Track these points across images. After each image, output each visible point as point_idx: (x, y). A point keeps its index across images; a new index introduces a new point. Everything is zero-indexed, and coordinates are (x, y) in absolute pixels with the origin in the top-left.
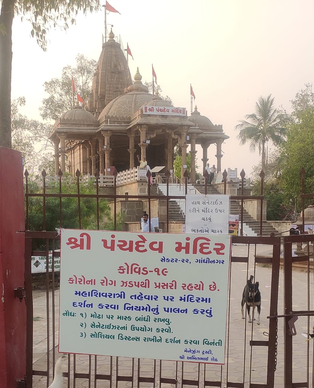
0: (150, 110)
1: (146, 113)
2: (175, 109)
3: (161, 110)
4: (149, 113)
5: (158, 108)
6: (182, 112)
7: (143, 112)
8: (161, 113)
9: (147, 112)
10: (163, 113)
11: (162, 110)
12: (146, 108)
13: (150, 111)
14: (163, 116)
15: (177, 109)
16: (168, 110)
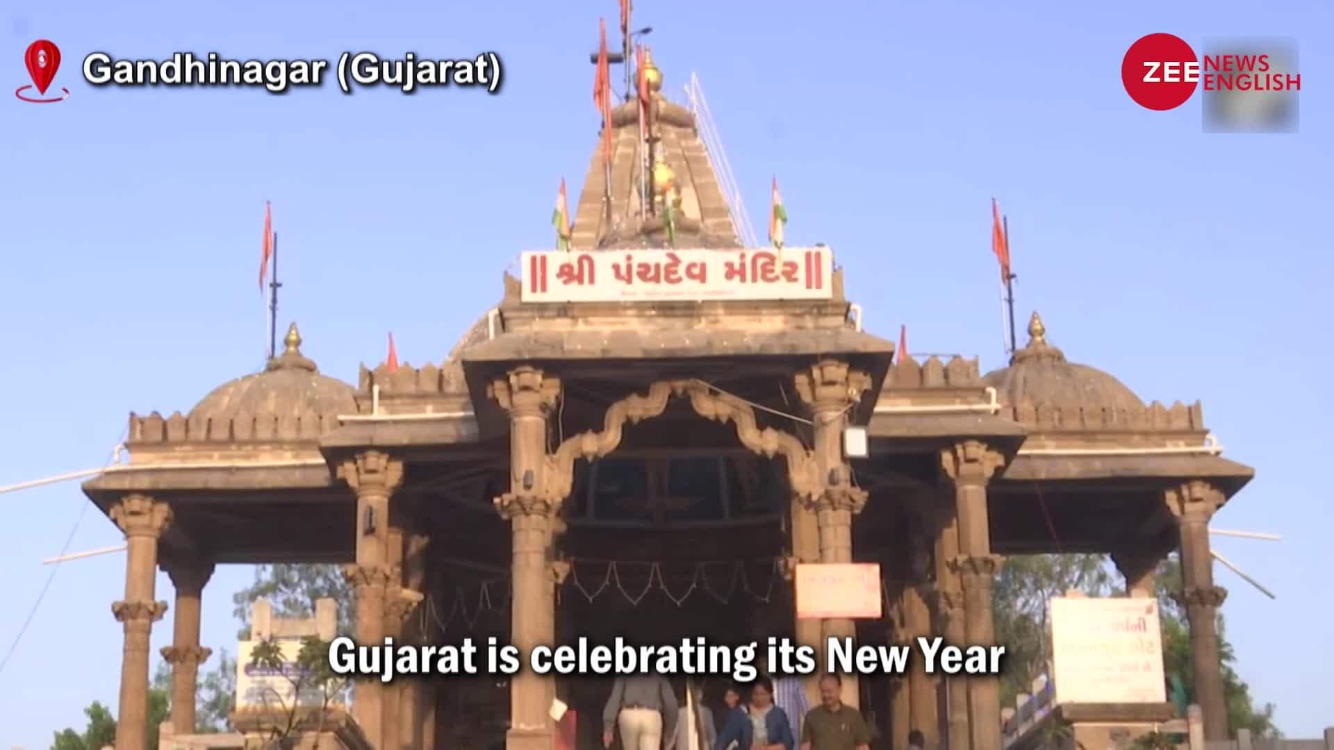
0: (568, 274)
1: (539, 297)
2: (748, 262)
3: (645, 272)
4: (558, 291)
5: (629, 258)
6: (801, 274)
7: (520, 293)
8: (651, 286)
9: (544, 289)
10: (663, 292)
11: (652, 273)
12: (538, 267)
13: (566, 282)
14: (667, 309)
15: (761, 261)
16: (696, 271)
